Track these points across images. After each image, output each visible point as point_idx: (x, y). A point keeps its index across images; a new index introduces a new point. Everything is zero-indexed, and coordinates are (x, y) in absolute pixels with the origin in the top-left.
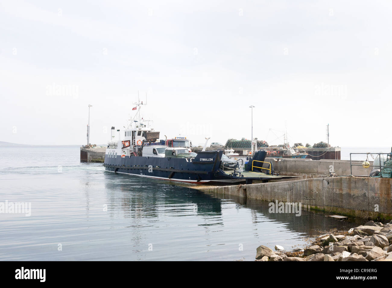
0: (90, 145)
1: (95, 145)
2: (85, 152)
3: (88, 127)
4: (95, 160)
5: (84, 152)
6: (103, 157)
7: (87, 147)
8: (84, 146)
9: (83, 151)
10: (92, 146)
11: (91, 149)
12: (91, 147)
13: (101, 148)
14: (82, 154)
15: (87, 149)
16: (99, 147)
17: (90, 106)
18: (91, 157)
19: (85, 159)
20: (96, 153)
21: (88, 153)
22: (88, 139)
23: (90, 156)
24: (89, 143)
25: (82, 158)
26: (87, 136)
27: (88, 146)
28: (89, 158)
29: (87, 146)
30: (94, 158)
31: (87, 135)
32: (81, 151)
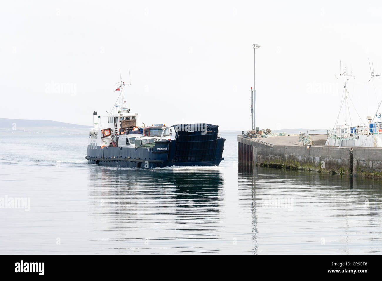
0: (257, 130)
1: (268, 132)
2: (248, 145)
3: (253, 92)
4: (268, 163)
5: (245, 145)
6: (286, 156)
7: (252, 135)
8: (246, 133)
9: (242, 144)
10: (262, 132)
11: (259, 139)
12: (260, 136)
13: (280, 136)
14: (242, 150)
15: (251, 139)
16: (277, 135)
17: (256, 47)
18: (261, 156)
19: (248, 160)
20: (272, 147)
21: (254, 148)
22: (253, 118)
23: (258, 153)
24: (257, 126)
25: (242, 159)
26: (252, 112)
27: (254, 134)
28: (257, 158)
29: (250, 132)
30: (267, 159)
31: (252, 110)
32: (239, 143)
